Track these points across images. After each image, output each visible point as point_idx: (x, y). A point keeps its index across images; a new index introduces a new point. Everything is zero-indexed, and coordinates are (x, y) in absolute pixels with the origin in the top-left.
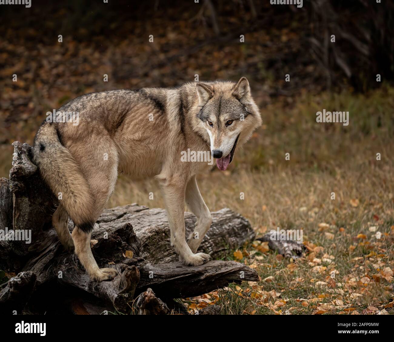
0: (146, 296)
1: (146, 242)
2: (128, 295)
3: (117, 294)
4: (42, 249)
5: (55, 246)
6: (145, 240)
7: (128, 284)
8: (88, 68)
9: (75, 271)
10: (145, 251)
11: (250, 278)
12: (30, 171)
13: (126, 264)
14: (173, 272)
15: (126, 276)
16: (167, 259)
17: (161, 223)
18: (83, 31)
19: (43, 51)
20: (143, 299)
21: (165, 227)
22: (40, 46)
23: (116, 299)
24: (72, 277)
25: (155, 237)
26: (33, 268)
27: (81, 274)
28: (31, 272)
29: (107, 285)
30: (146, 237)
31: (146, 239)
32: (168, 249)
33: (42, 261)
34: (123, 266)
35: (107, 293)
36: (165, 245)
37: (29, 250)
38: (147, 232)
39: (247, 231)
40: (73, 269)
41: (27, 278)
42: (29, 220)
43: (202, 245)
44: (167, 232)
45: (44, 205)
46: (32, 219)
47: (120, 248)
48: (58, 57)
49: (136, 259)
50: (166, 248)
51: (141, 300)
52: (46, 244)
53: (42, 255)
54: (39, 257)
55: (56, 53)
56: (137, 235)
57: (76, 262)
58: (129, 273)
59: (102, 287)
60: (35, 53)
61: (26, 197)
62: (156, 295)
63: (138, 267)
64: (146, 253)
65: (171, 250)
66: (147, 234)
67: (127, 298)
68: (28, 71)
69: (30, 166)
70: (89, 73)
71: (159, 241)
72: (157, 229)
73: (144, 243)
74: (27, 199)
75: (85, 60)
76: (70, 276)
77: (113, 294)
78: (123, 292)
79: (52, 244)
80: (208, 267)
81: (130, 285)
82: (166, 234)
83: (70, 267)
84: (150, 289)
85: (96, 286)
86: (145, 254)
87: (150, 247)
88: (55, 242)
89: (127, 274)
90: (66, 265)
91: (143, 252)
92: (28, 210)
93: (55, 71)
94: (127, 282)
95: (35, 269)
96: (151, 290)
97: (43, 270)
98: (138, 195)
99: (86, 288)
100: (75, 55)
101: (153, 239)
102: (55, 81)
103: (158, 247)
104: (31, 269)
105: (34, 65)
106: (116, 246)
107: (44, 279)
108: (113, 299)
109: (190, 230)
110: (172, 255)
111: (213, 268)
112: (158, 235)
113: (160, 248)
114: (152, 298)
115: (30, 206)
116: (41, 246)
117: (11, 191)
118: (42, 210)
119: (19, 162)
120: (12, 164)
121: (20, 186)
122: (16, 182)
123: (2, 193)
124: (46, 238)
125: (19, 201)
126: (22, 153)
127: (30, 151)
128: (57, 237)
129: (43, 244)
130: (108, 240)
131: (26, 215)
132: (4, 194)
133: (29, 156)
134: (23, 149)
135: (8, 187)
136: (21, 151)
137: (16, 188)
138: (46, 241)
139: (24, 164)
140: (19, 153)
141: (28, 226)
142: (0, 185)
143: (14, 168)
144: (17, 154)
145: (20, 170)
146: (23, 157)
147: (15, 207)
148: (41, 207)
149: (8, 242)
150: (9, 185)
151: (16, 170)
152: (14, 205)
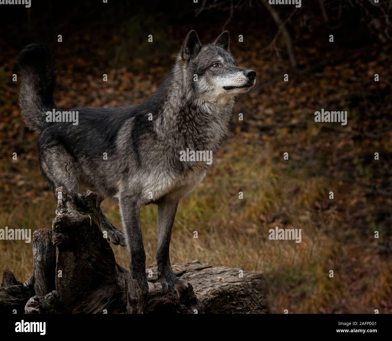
1: (208, 305)
4: (88, 312)
6: (207, 303)
12: (76, 222)
17: (225, 284)
18: (139, 61)
21: (230, 288)
25: (219, 299)
30: (208, 300)
31: (208, 301)
36: (230, 309)
37: (73, 313)
38: (209, 293)
42: (74, 278)
44: (233, 294)
45: (92, 261)
46: (78, 277)
47: (178, 312)
50: (231, 313)
52: (93, 305)
56: (198, 297)
61: (71, 251)
66: (209, 296)
69: (76, 216)
71: (224, 305)
72: (221, 291)
73: (206, 306)
74: (72, 254)
79: (100, 306)
82: (231, 296)
87: (213, 311)
88: (103, 303)
92: (73, 266)
98: (199, 250)
101: (216, 302)
103: (221, 311)
105: (82, 99)
106: (173, 309)
109: (259, 292)
112: (222, 297)
113: (224, 312)
115: (75, 261)
116: (87, 308)
117: (54, 244)
118: (89, 266)
119: (64, 211)
120: (56, 213)
121: (64, 239)
122: (60, 234)
123: (43, 246)
124: (93, 298)
125: (63, 255)
126: (67, 201)
127: (76, 198)
128: (106, 298)
129: (89, 305)
130: (164, 302)
131: (70, 272)
132: (46, 247)
133: (75, 204)
134: (68, 196)
135: (50, 240)
136: (66, 198)
137: (59, 241)
138: (93, 302)
139: (69, 213)
140: (64, 200)
141: (72, 285)
142: (42, 237)
143: (57, 218)
144: (61, 201)
145: (64, 220)
146: (68, 205)
147: (58, 263)
148: (88, 263)
149: (49, 302)
150: (52, 237)
151: (60, 220)
152: (57, 261)
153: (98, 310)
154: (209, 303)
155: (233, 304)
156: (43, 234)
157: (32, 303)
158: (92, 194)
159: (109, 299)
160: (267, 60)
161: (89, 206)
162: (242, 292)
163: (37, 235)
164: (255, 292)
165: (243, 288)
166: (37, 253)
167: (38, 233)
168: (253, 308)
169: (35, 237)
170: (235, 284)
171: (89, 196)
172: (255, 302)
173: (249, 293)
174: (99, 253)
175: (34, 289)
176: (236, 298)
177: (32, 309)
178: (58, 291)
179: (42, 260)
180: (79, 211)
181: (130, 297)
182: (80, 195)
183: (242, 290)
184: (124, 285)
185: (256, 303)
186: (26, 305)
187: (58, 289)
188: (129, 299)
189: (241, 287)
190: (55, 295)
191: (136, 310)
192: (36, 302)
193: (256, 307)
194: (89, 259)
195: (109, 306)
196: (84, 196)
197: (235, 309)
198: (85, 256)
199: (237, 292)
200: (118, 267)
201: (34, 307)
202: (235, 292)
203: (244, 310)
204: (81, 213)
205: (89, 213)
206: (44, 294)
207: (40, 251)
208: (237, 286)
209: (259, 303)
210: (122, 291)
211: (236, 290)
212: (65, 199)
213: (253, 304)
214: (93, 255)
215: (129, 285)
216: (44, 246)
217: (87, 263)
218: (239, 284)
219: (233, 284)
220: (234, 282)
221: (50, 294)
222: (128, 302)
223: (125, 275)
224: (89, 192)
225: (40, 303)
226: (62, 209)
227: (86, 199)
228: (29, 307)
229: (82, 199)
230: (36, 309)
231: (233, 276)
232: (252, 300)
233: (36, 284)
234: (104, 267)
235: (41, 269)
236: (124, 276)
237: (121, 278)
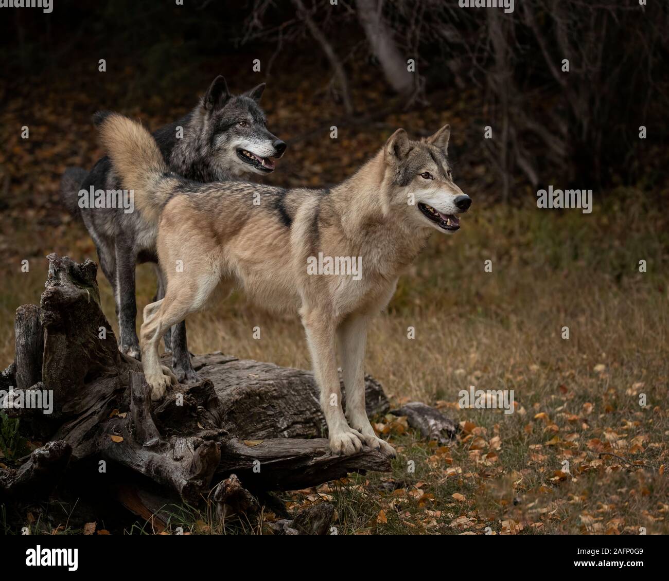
0: (228, 485)
1: (232, 407)
2: (203, 483)
3: (186, 480)
4: (82, 411)
5: (101, 407)
6: (230, 405)
7: (203, 467)
9: (127, 444)
10: (230, 421)
11: (378, 467)
12: (70, 297)
13: (201, 437)
14: (268, 452)
15: (200, 455)
16: (261, 433)
17: (255, 382)
18: (156, 100)
20: (224, 489)
21: (261, 387)
23: (185, 487)
24: (124, 453)
25: (245, 401)
26: (67, 437)
27: (136, 448)
28: (65, 442)
29: (173, 467)
30: (232, 401)
31: (232, 403)
32: (263, 419)
33: (81, 427)
34: (197, 440)
35: (173, 479)
36: (259, 414)
37: (63, 411)
38: (234, 393)
39: (378, 399)
40: (125, 442)
41: (58, 451)
42: (65, 367)
43: (311, 416)
44: (263, 395)
45: (88, 347)
46: (70, 366)
47: (194, 415)
49: (217, 431)
50: (260, 418)
51: (220, 490)
52: (88, 403)
53: (81, 418)
54: (78, 421)
56: (219, 398)
57: (129, 432)
58: (205, 451)
59: (165, 469)
60: (86, 128)
61: (63, 334)
62: (242, 485)
63: (218, 443)
64: (232, 424)
65: (267, 422)
66: (234, 397)
67: (200, 487)
68: (75, 153)
69: (71, 290)
71: (251, 407)
72: (249, 390)
73: (229, 409)
74: (64, 337)
76: (121, 451)
77: (181, 480)
78: (195, 478)
79: (97, 403)
80: (319, 448)
81: (206, 468)
82: (261, 398)
84: (234, 476)
85: (157, 467)
86: (229, 425)
87: (238, 414)
88: (101, 400)
89: (202, 452)
90: (116, 434)
91: (226, 422)
92: (65, 353)
94: (201, 464)
95: (71, 439)
96: (236, 477)
97: (83, 440)
98: (224, 338)
99: (143, 470)
101: (242, 404)
103: (248, 415)
104: (64, 437)
105: (84, 145)
106: (188, 411)
107: (83, 453)
108: (180, 487)
109: (296, 394)
110: (268, 428)
112: (249, 398)
113: (251, 417)
114: (237, 488)
115: (68, 347)
116: (80, 405)
117: (41, 324)
118: (85, 353)
119: (55, 283)
120: (46, 286)
121: (54, 318)
122: (50, 312)
123: (28, 326)
124: (88, 394)
125: (53, 339)
126: (60, 271)
127: (71, 268)
128: (104, 394)
129: (84, 402)
131: (61, 359)
132: (31, 328)
133: (70, 275)
134: (62, 264)
135: (38, 319)
137: (49, 321)
138: (88, 399)
139: (62, 286)
140: (56, 270)
141: (63, 376)
142: (27, 315)
143: (47, 292)
144: (53, 271)
145: (56, 294)
146: (61, 277)
147: (46, 348)
150: (39, 315)
151: (51, 295)
152: (45, 345)
153: (94, 409)
154: (234, 405)
155: (263, 408)
156: (28, 312)
158: (91, 264)
159: (108, 396)
160: (316, 104)
161: (87, 278)
162: (274, 392)
163: (21, 312)
164: (291, 394)
165: (277, 388)
166: (20, 335)
167: (22, 310)
169: (19, 314)
170: (267, 382)
171: (88, 266)
172: (290, 405)
173: (283, 394)
175: (15, 379)
176: (267, 400)
178: (44, 384)
179: (27, 344)
180: (74, 284)
181: (135, 394)
182: (76, 264)
183: (275, 390)
184: (127, 379)
187: (45, 380)
188: (133, 396)
189: (274, 386)
190: (41, 388)
191: (142, 410)
193: (291, 412)
194: (85, 345)
195: (108, 404)
196: (82, 266)
197: (264, 413)
199: (268, 392)
200: (121, 356)
202: (266, 393)
203: (276, 416)
204: (77, 287)
205: (88, 287)
206: (28, 386)
207: (24, 332)
208: (269, 384)
209: (296, 407)
210: (125, 386)
211: (267, 390)
212: (58, 268)
213: (289, 408)
214: (90, 340)
215: (133, 379)
217: (83, 350)
218: (271, 382)
219: (263, 382)
220: (266, 380)
221: (35, 386)
222: (132, 399)
223: (129, 366)
224: (88, 261)
226: (53, 281)
227: (84, 269)
229: (79, 270)
231: (264, 373)
232: (287, 403)
233: (18, 373)
234: (103, 355)
235: (25, 355)
236: (128, 368)
237: (124, 370)
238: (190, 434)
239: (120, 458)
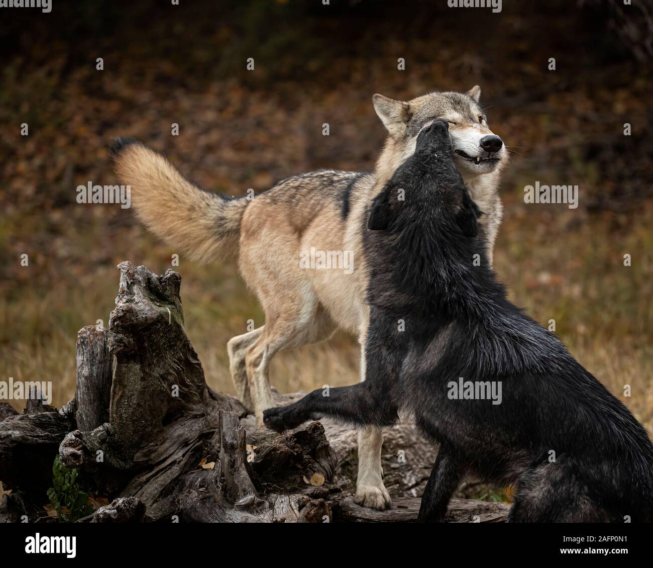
1: (346, 458)
4: (159, 460)
5: (183, 456)
6: (345, 455)
8: (262, 137)
9: (215, 502)
10: (344, 475)
12: (146, 317)
13: (308, 495)
15: (306, 517)
19: (186, 103)
22: (179, 93)
24: (210, 513)
26: (140, 492)
27: (225, 508)
28: (136, 499)
30: (347, 450)
31: (346, 452)
33: (157, 480)
34: (303, 498)
37: (135, 460)
38: (349, 440)
40: (212, 500)
41: (128, 510)
42: (138, 405)
45: (168, 380)
46: (145, 403)
47: (299, 466)
48: (210, 116)
49: (327, 487)
53: (157, 469)
54: (154, 472)
55: (208, 108)
56: (331, 445)
57: (218, 487)
58: (313, 512)
60: (168, 105)
61: (137, 363)
63: (329, 502)
64: (346, 479)
65: (390, 476)
66: (349, 444)
69: (147, 308)
70: (264, 147)
73: (343, 460)
74: (138, 367)
75: (260, 124)
76: (207, 512)
79: (178, 451)
80: (456, 510)
83: (208, 495)
86: (343, 480)
88: (183, 447)
89: (309, 513)
90: (201, 490)
91: (340, 477)
92: (138, 387)
93: (203, 141)
95: (144, 495)
97: (159, 497)
98: (338, 372)
100: (241, 113)
102: (202, 158)
104: (136, 494)
106: (292, 461)
107: (160, 514)
110: (392, 485)
111: (463, 513)
115: (143, 379)
116: (156, 453)
117: (110, 351)
118: (164, 387)
119: (128, 299)
120: (116, 302)
121: (126, 343)
122: (120, 336)
123: (93, 352)
124: (167, 439)
125: (124, 369)
126: (134, 284)
127: (149, 281)
128: (187, 439)
129: (161, 449)
130: (278, 450)
131: (133, 395)
132: (97, 355)
133: (147, 290)
134: (136, 276)
135: (105, 343)
136: (133, 279)
137: (119, 346)
138: (167, 445)
139: (137, 303)
140: (130, 283)
141: (136, 416)
142: (92, 339)
143: (118, 309)
144: (125, 284)
145: (130, 311)
146: (135, 291)
147: (115, 381)
148: (163, 382)
149: (98, 442)
150: (107, 339)
151: (122, 314)
152: (114, 377)
153: (175, 457)
154: (349, 455)
155: (386, 459)
156: (93, 335)
157: (71, 440)
158: (174, 275)
159: (192, 441)
161: (168, 293)
162: (400, 440)
163: (84, 335)
164: (421, 442)
165: (403, 434)
166: (82, 364)
167: (85, 332)
168: (417, 465)
169: (82, 338)
171: (169, 278)
172: (420, 457)
173: (411, 443)
174: (181, 367)
175: (75, 420)
176: (392, 449)
177: (71, 450)
178: (112, 425)
179: (91, 375)
180: (152, 300)
181: (225, 440)
182: (155, 276)
183: (401, 437)
184: (215, 420)
185: (423, 459)
186: (62, 444)
187: (113, 421)
188: (223, 442)
189: (400, 432)
190: (108, 431)
191: (234, 460)
192: (77, 440)
193: (422, 465)
195: (191, 452)
196: (162, 278)
197: (388, 466)
198: (157, 372)
199: (393, 439)
200: (209, 391)
201: (74, 447)
202: (390, 440)
203: (402, 469)
204: (155, 304)
205: (169, 304)
206: (92, 428)
207: (87, 360)
208: (394, 430)
209: (428, 459)
210: (213, 430)
211: (391, 437)
212: (132, 281)
213: (418, 460)
214: (171, 371)
215: (224, 420)
216: (95, 353)
217: (161, 383)
221: (101, 428)
222: (222, 446)
223: (219, 404)
224: (170, 272)
225: (84, 441)
226: (125, 297)
227: (164, 282)
228: (66, 447)
229: (158, 283)
230: (77, 451)
232: (415, 454)
233: (79, 412)
234: (187, 390)
235: (88, 390)
236: (217, 407)
237: (213, 409)
238: (293, 491)
239: (205, 520)
